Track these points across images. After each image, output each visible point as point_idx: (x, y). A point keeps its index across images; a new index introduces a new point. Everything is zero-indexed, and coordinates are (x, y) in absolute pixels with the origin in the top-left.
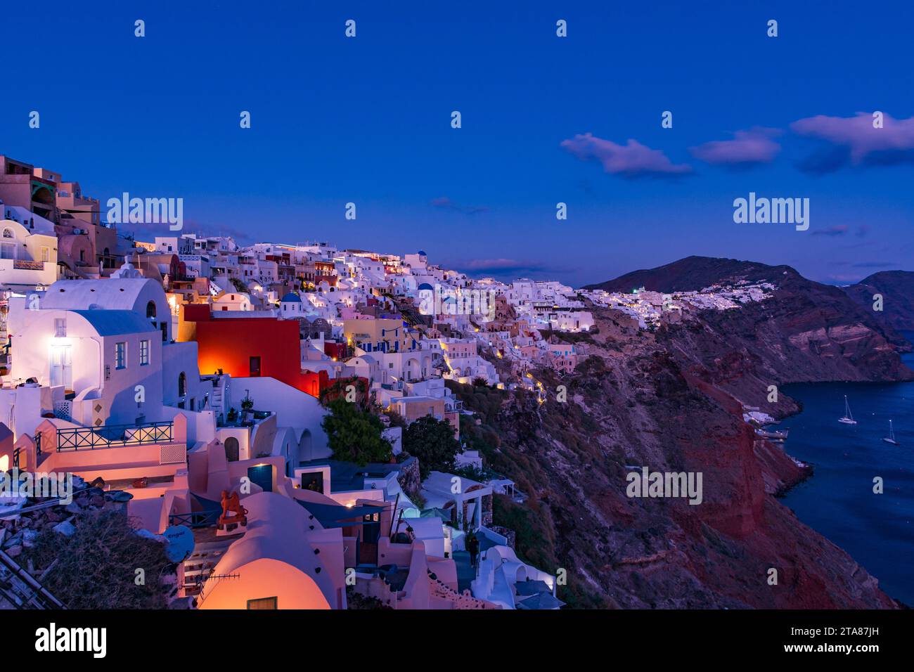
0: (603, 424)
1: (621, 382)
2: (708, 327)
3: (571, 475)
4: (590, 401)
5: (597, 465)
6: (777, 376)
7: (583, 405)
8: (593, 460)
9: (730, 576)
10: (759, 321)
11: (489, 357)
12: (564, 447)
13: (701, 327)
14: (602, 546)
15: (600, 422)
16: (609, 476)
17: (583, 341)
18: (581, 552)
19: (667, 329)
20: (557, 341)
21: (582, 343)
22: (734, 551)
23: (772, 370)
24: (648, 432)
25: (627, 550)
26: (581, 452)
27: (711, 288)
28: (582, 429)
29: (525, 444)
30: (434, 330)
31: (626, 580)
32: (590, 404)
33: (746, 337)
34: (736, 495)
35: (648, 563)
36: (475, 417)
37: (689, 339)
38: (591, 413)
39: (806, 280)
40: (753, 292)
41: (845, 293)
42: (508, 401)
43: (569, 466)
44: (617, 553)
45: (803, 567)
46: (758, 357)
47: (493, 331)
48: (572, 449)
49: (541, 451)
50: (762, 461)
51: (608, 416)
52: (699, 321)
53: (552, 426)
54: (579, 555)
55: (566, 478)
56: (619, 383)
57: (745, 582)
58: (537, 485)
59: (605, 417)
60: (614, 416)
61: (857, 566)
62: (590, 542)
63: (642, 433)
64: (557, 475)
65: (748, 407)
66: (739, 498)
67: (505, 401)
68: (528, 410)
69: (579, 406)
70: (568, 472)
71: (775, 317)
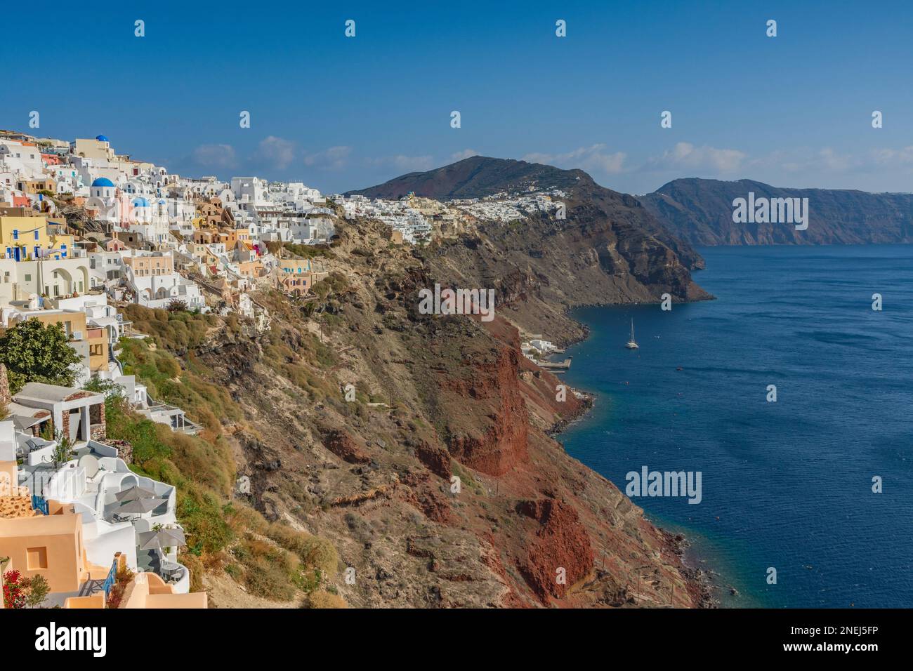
0: (343, 355)
1: (368, 305)
2: (488, 242)
3: (297, 417)
4: (329, 329)
5: (331, 403)
6: (565, 299)
7: (319, 333)
8: (327, 397)
9: (480, 517)
10: (547, 235)
11: (193, 276)
12: (290, 383)
13: (479, 241)
14: (312, 486)
15: (340, 353)
16: (345, 415)
17: (321, 255)
18: (286, 495)
19: (440, 244)
20: (289, 255)
21: (319, 258)
22: (490, 491)
23: (559, 292)
24: (398, 362)
25: (341, 488)
26: (312, 388)
27: (496, 196)
28: (316, 363)
29: (238, 382)
30: (116, 240)
31: (339, 522)
32: (328, 334)
33: (531, 254)
34: (493, 428)
35: (364, 499)
36: (147, 341)
37: (464, 256)
38: (329, 344)
39: (599, 187)
40: (541, 200)
41: (639, 204)
42: (217, 329)
43: (296, 406)
44: (330, 492)
45: (563, 501)
46: (545, 278)
47: (202, 243)
48: (299, 386)
49: (260, 391)
50: (539, 395)
51: (351, 347)
52: (478, 235)
53: (276, 358)
54: (284, 500)
55: (291, 420)
56: (365, 306)
57: (495, 521)
58: (226, 419)
59: (347, 347)
60: (358, 347)
61: (621, 497)
62: (298, 483)
63: (391, 364)
64: (279, 417)
65: (530, 335)
66: (497, 432)
67: (210, 329)
68: (243, 340)
69: (314, 336)
70: (294, 413)
71: (564, 230)
